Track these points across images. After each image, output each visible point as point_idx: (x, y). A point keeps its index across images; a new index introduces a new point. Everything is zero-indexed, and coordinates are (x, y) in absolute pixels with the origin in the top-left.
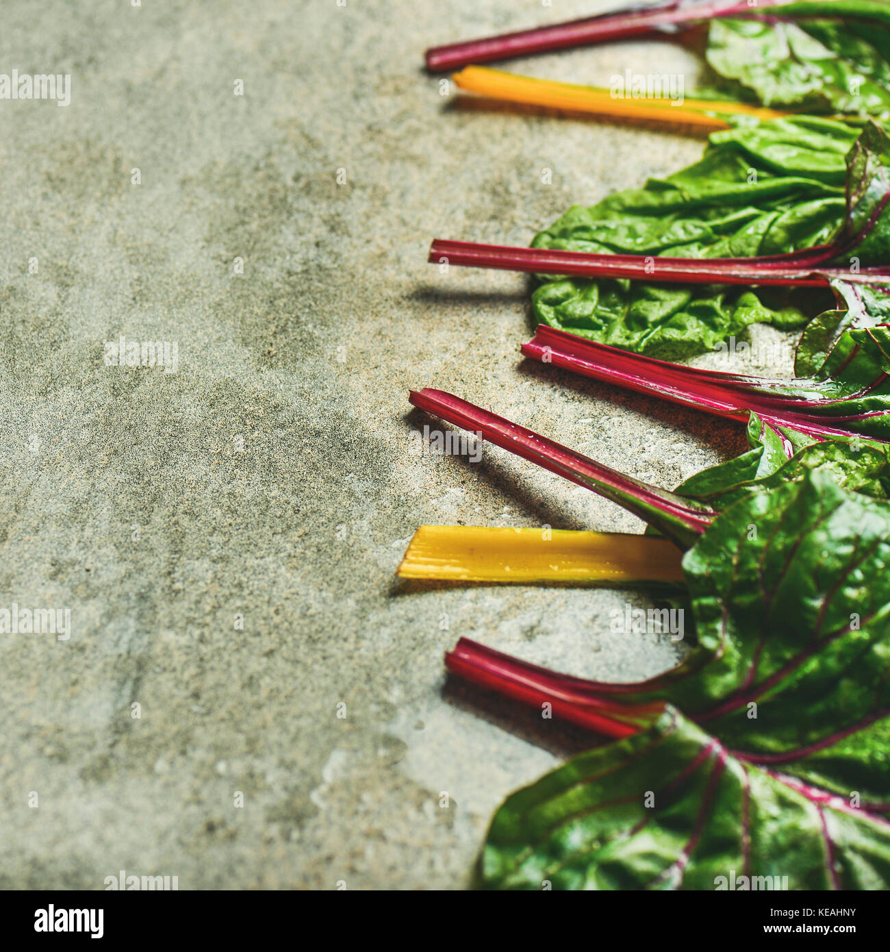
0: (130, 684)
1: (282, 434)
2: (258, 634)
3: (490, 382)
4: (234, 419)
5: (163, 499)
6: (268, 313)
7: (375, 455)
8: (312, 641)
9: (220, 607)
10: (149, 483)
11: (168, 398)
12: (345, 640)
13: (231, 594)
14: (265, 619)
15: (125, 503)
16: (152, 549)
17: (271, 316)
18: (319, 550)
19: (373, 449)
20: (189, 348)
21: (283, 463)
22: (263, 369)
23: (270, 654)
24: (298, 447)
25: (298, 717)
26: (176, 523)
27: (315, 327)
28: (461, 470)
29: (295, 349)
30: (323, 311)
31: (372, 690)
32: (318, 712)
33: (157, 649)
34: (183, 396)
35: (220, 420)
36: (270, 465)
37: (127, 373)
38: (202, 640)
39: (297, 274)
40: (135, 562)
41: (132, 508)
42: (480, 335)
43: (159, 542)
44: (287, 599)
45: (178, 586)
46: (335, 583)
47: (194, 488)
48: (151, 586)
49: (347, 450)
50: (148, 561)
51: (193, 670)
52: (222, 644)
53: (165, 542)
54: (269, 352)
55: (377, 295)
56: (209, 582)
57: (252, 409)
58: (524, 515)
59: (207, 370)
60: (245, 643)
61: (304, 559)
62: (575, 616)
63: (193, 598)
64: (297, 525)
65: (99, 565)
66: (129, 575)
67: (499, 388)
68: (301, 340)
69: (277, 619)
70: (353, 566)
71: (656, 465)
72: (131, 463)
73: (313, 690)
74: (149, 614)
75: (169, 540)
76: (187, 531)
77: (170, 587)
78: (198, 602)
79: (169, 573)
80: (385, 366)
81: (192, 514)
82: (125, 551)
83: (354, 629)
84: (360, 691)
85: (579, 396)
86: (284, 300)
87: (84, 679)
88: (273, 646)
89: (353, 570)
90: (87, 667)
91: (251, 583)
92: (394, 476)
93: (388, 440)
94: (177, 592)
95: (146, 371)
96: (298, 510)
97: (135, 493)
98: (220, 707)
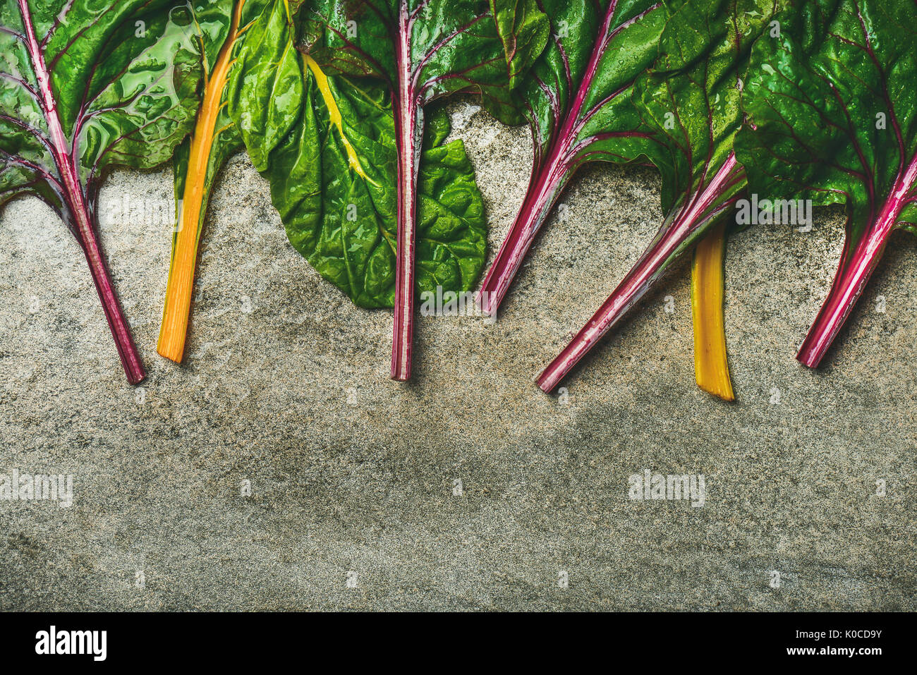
0: (826, 570)
1: (574, 481)
2: (777, 490)
3: (513, 338)
4: (559, 515)
5: (646, 559)
6: (442, 495)
7: (594, 417)
8: (782, 454)
9: (752, 515)
10: (629, 569)
11: (538, 561)
12: (780, 433)
13: (739, 509)
14: (762, 486)
15: (650, 584)
16: (696, 563)
17: (445, 492)
18: (694, 452)
19: (589, 419)
20: (482, 549)
21: (606, 479)
22: (505, 496)
23: (795, 482)
24: (589, 469)
25: (853, 462)
26: (670, 548)
27: (456, 461)
28: (609, 358)
29: (482, 475)
30: (436, 456)
31: (826, 415)
32: (848, 448)
33: (794, 554)
34: (536, 551)
35: (562, 524)
36: (609, 487)
37: (512, 591)
38: (784, 525)
39: (395, 475)
40: (710, 573)
41: (655, 579)
42: (461, 345)
43: (688, 560)
44: (742, 472)
45: (732, 544)
46: (726, 441)
47: (633, 538)
48: (733, 562)
49: (591, 436)
50: (708, 565)
51: (812, 530)
52: (787, 513)
53: (688, 555)
54: (485, 492)
55: (418, 418)
56: (727, 524)
57: (548, 503)
58: (654, 316)
59: (507, 535)
60: (786, 498)
61: (703, 462)
62: (752, 284)
63: (743, 533)
64: (669, 467)
65: (713, 597)
66: (723, 577)
67: (520, 332)
68: (472, 471)
69: (762, 478)
70: (709, 429)
71: (599, 226)
72: (609, 582)
73: (829, 453)
74: (759, 562)
75: (687, 553)
76: (677, 541)
77: (733, 549)
78: (747, 530)
79: (720, 550)
80: (498, 412)
81: (661, 538)
82: (699, 581)
83: (769, 428)
84: (827, 422)
85: (527, 277)
86: (426, 484)
87: (822, 599)
88: (787, 480)
89: (713, 429)
90: (811, 598)
91: (728, 496)
92: (616, 404)
93: (578, 408)
94: (738, 544)
95: (509, 578)
96: (654, 467)
97: (640, 578)
98: (844, 511)
